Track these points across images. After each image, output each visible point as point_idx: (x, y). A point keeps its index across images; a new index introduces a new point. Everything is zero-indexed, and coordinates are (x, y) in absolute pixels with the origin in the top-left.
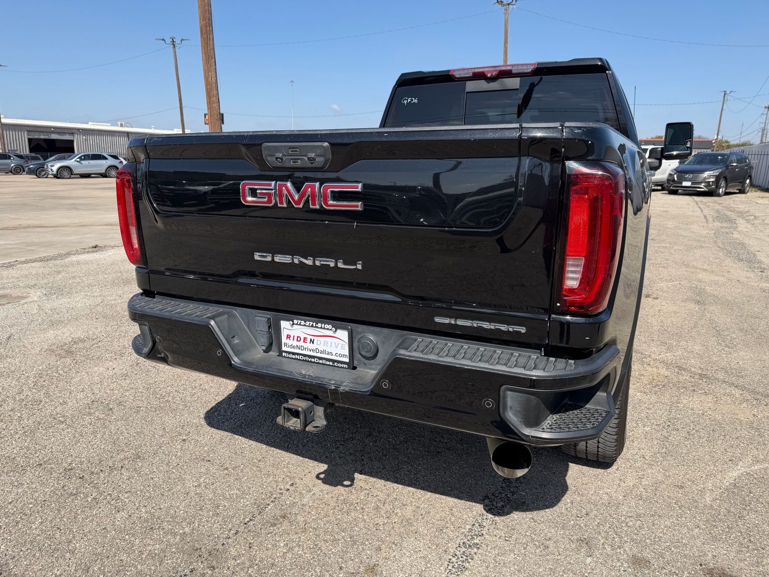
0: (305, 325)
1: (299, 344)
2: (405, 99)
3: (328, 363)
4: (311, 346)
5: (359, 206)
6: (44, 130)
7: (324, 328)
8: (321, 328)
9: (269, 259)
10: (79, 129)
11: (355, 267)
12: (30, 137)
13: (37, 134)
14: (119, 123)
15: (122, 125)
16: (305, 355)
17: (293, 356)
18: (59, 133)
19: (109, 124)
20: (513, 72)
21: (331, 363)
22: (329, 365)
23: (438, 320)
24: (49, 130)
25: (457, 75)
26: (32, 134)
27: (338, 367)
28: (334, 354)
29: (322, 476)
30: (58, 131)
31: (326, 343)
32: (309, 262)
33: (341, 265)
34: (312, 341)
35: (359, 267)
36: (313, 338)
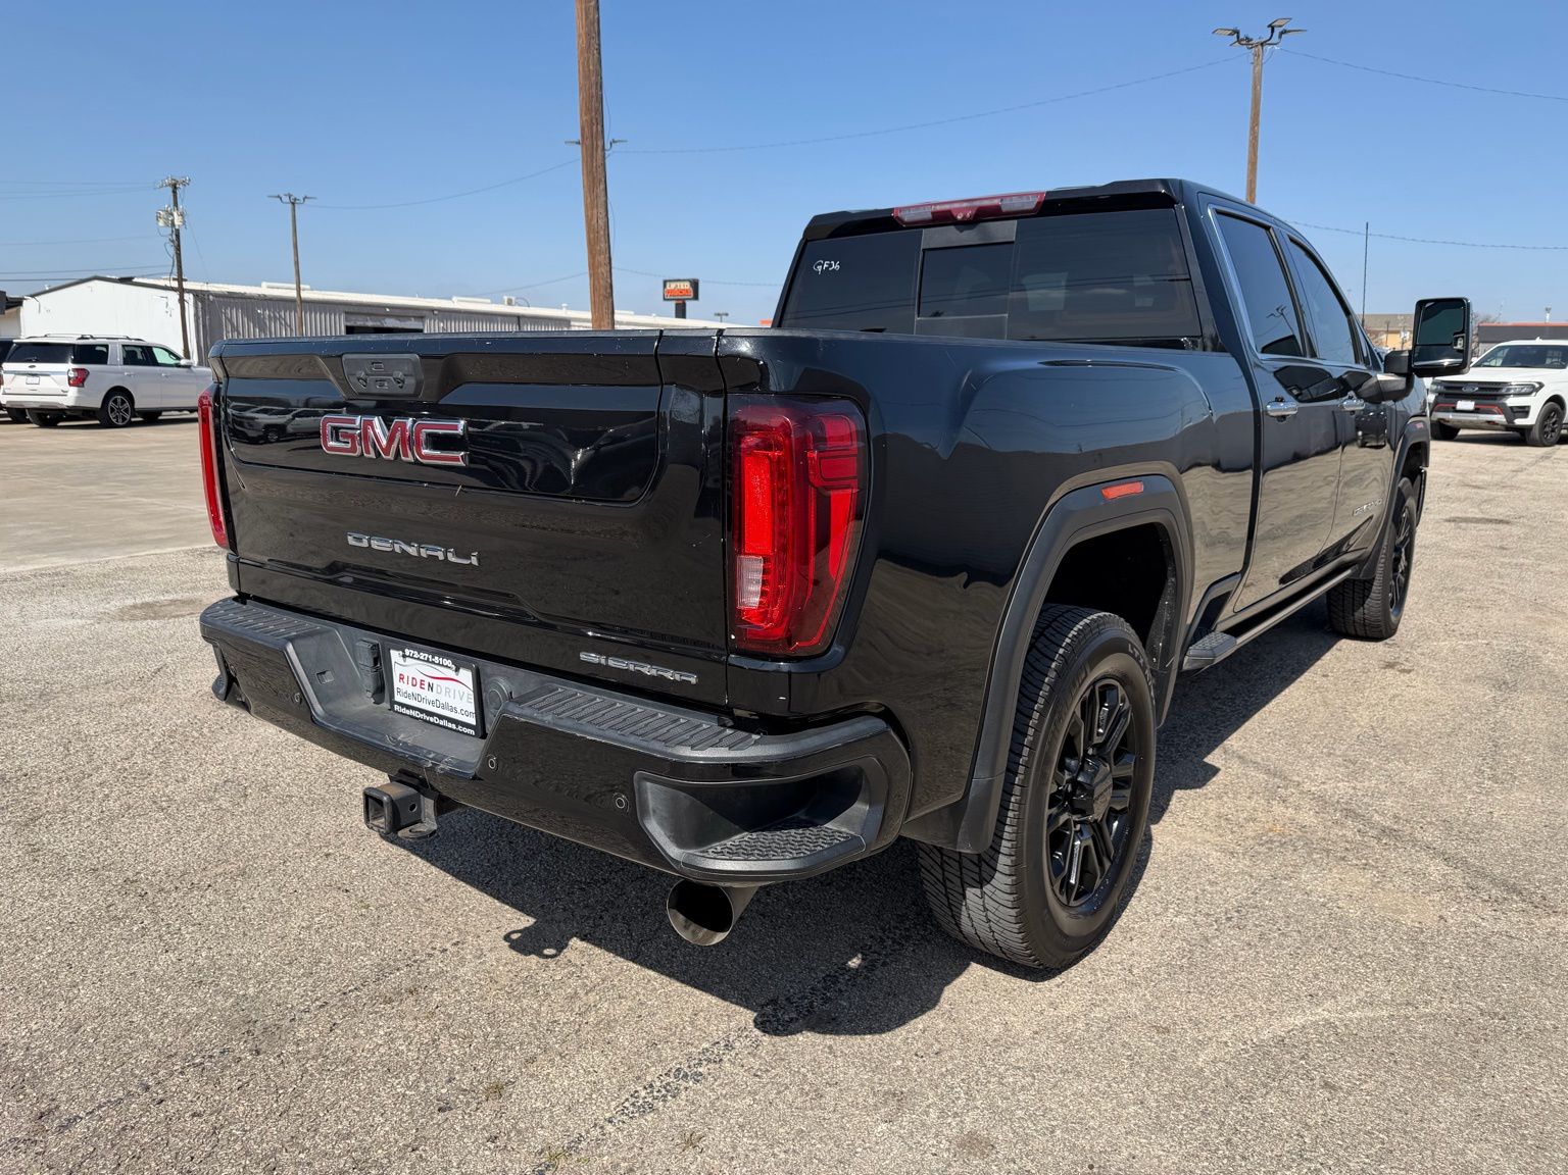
0: (418, 659)
1: (417, 690)
2: (819, 264)
3: (450, 725)
4: (431, 696)
5: (459, 458)
6: (374, 311)
7: (443, 665)
8: (439, 664)
9: (365, 544)
10: (432, 310)
11: (469, 562)
12: (349, 324)
13: (360, 318)
14: (506, 298)
15: (510, 303)
16: (422, 711)
17: (408, 712)
18: (398, 317)
19: (489, 301)
20: (1004, 209)
21: (454, 726)
22: (451, 729)
23: (583, 656)
24: (381, 311)
25: (907, 217)
26: (353, 317)
27: (462, 732)
28: (459, 711)
29: (515, 936)
30: (397, 312)
31: (448, 690)
32: (412, 551)
33: (452, 558)
34: (431, 687)
35: (474, 561)
36: (432, 681)
